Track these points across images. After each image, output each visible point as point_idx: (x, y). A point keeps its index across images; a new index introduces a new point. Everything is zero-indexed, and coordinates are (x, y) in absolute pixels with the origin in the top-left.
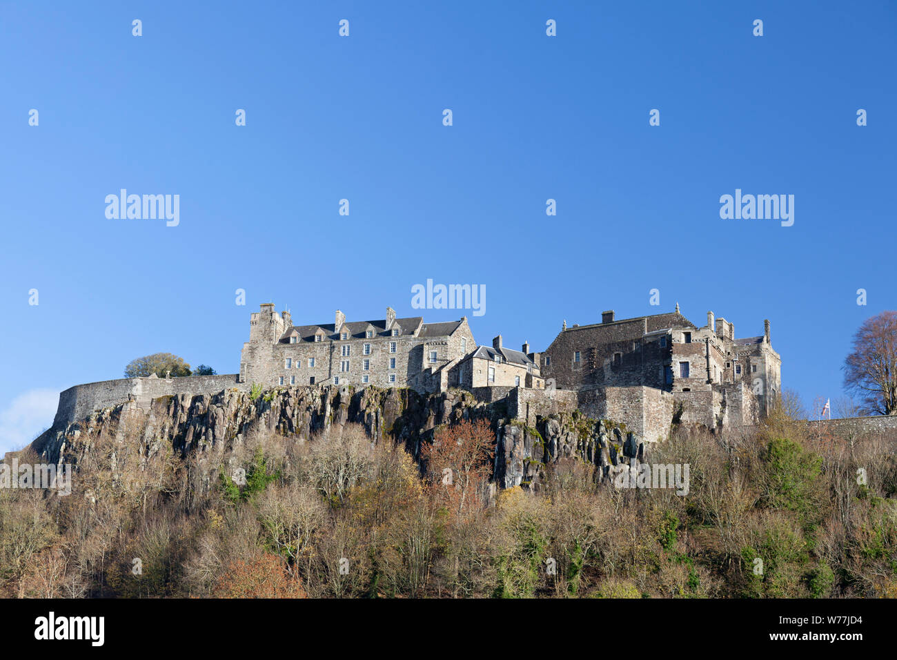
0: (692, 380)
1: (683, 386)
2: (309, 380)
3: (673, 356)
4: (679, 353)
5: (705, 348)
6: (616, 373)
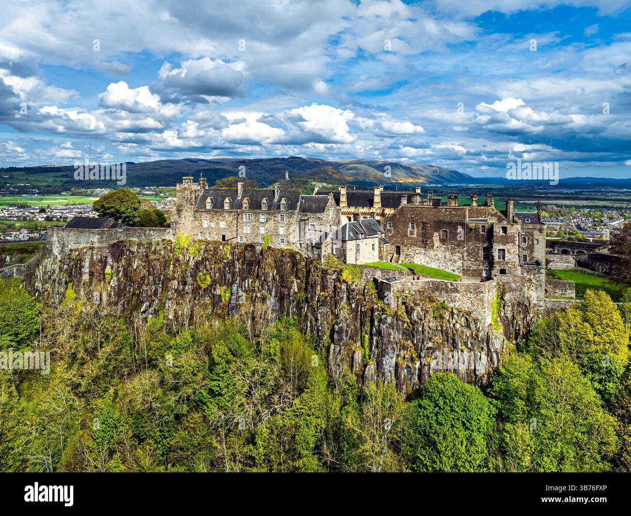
0: (507, 263)
1: (501, 267)
2: (221, 237)
3: (494, 245)
4: (498, 243)
5: (518, 239)
6: (444, 244)
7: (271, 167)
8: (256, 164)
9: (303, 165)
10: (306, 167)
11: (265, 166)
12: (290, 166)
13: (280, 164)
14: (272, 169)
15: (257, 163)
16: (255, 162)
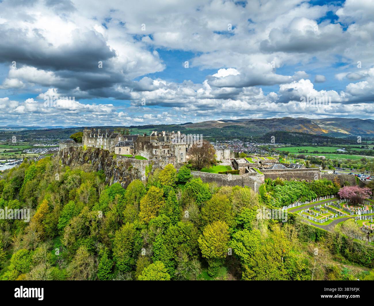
0: (157, 155)
1: (155, 157)
4: (154, 148)
5: (160, 147)
6: (146, 149)
7: (270, 124)
8: (260, 123)
9: (292, 122)
10: (293, 124)
11: (266, 124)
12: (282, 123)
13: (276, 122)
14: (271, 125)
15: (262, 122)
16: (260, 121)
